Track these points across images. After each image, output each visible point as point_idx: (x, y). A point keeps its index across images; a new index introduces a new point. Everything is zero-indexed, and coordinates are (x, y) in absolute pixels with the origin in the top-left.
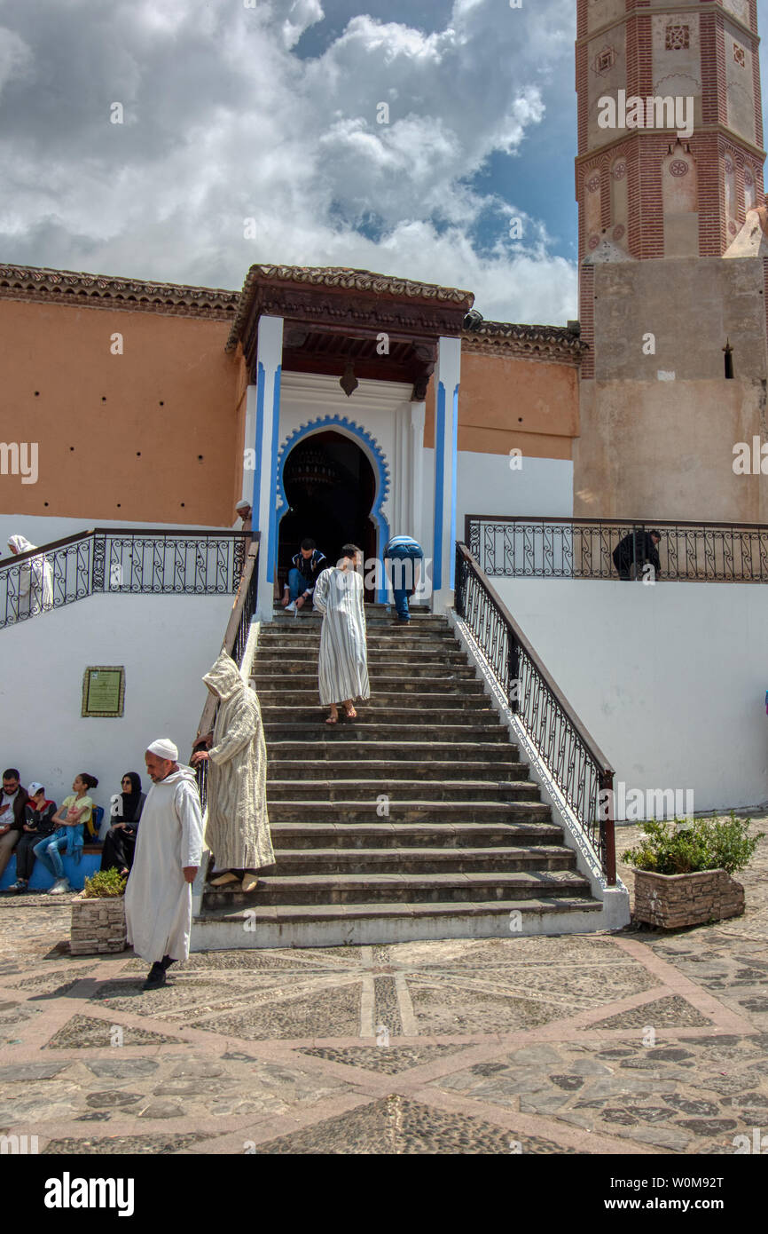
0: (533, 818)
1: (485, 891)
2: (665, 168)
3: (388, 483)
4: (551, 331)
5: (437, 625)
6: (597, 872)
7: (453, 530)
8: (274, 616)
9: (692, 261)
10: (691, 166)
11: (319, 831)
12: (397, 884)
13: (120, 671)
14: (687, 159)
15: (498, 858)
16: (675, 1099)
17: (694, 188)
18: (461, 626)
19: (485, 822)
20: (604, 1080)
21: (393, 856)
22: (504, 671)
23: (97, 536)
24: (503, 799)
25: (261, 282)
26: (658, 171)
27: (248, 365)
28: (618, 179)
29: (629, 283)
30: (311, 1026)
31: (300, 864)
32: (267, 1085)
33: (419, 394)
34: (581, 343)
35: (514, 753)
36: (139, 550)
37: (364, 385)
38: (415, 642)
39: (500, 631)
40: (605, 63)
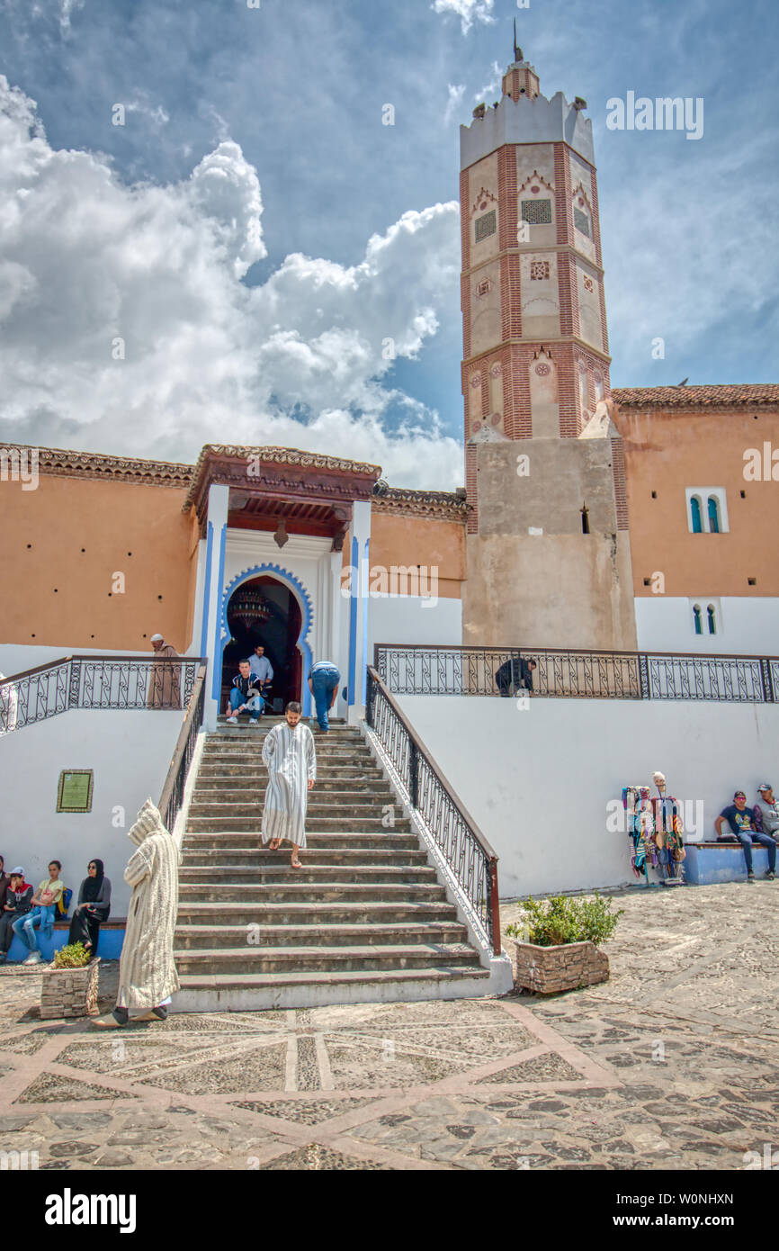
0: (431, 897)
1: (391, 961)
2: (532, 369)
3: (311, 617)
4: (444, 496)
5: (351, 734)
6: (484, 944)
7: (365, 657)
8: (218, 728)
9: (555, 442)
10: (552, 368)
11: (252, 910)
12: (316, 955)
13: (89, 774)
14: (550, 363)
15: (402, 933)
16: (553, 1146)
17: (555, 384)
18: (371, 735)
19: (391, 901)
20: (493, 1129)
21: (314, 931)
22: (406, 773)
23: (74, 662)
24: (406, 882)
25: (212, 458)
26: (527, 372)
27: (200, 523)
28: (495, 378)
29: (505, 459)
30: (243, 1082)
31: (235, 938)
32: (205, 1136)
33: (337, 547)
34: (467, 505)
35: (415, 843)
36: (108, 673)
37: (294, 539)
38: (333, 748)
39: (403, 739)
40: (484, 290)
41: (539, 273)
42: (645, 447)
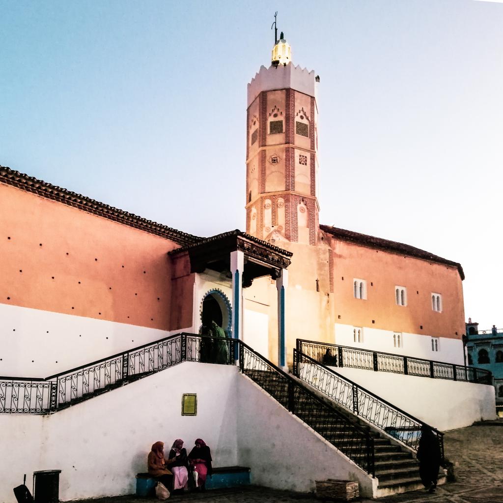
9: (307, 246)
10: (306, 210)
13: (195, 396)
17: (307, 218)
23: (183, 336)
26: (296, 209)
28: (280, 208)
41: (303, 161)
42: (340, 256)
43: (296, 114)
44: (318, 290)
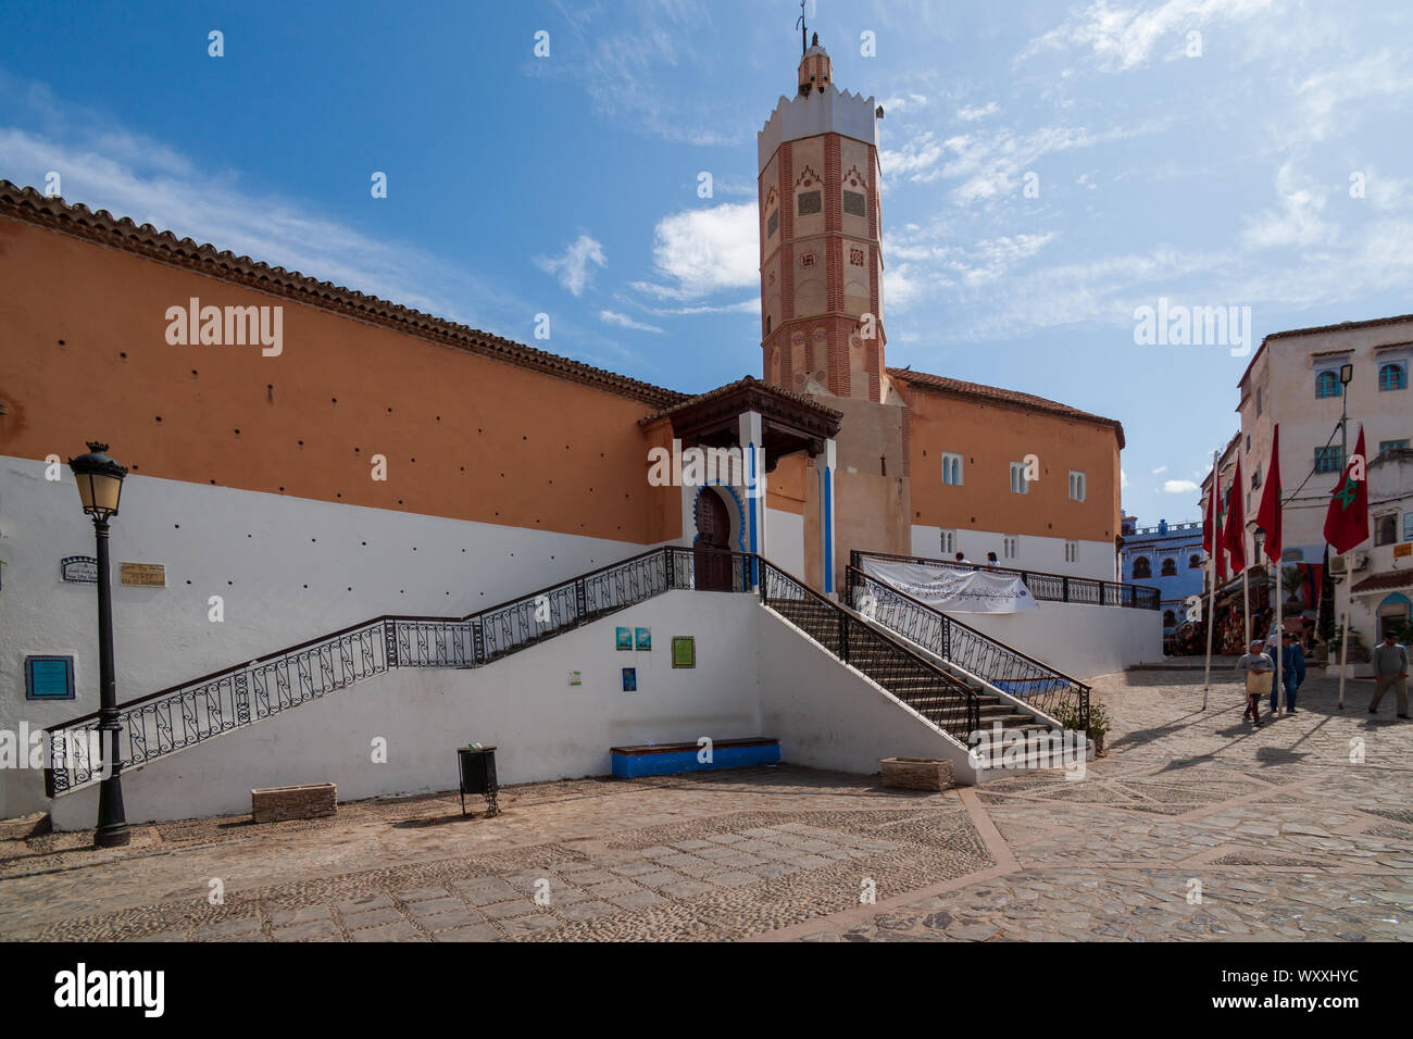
2: (850, 340)
9: (865, 403)
10: (864, 343)
13: (691, 640)
26: (847, 342)
28: (818, 341)
40: (808, 261)
41: (857, 259)
42: (921, 417)
43: (843, 178)
44: (884, 474)
